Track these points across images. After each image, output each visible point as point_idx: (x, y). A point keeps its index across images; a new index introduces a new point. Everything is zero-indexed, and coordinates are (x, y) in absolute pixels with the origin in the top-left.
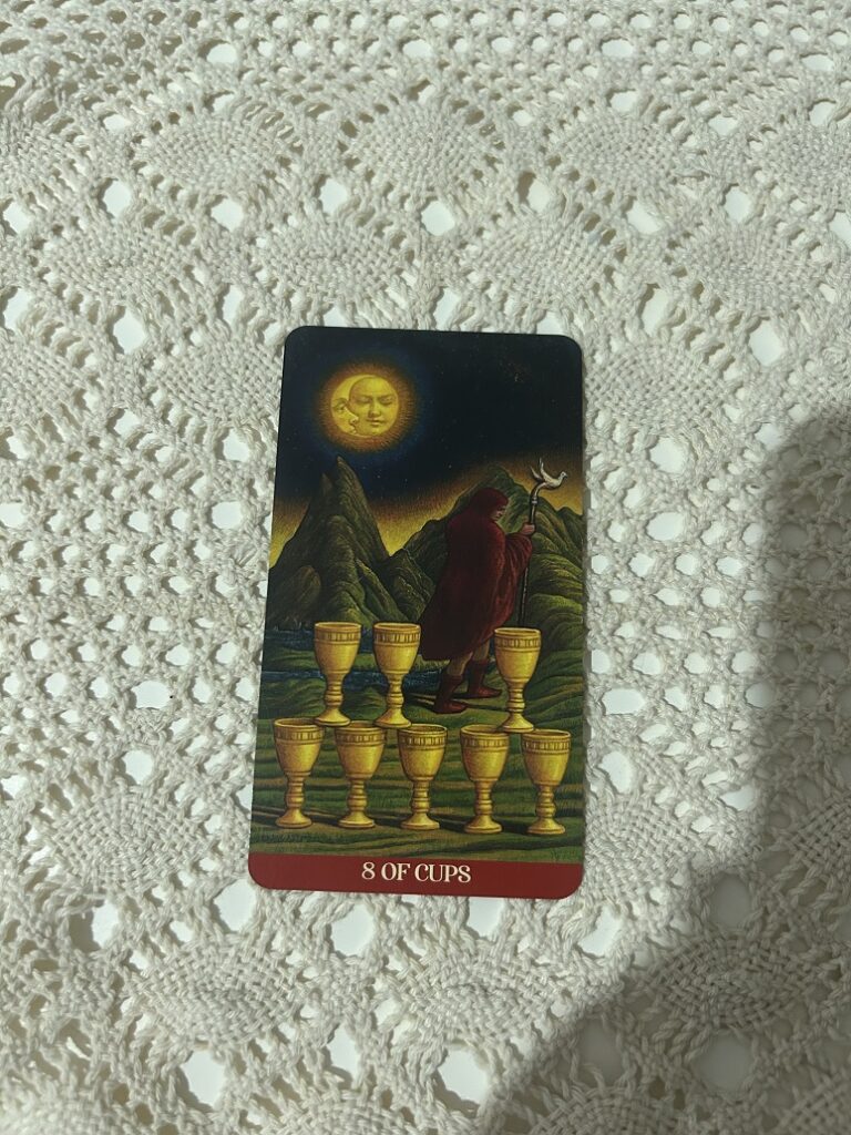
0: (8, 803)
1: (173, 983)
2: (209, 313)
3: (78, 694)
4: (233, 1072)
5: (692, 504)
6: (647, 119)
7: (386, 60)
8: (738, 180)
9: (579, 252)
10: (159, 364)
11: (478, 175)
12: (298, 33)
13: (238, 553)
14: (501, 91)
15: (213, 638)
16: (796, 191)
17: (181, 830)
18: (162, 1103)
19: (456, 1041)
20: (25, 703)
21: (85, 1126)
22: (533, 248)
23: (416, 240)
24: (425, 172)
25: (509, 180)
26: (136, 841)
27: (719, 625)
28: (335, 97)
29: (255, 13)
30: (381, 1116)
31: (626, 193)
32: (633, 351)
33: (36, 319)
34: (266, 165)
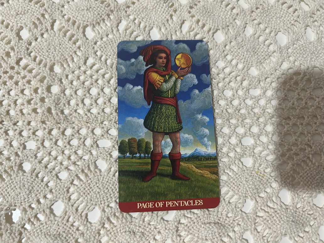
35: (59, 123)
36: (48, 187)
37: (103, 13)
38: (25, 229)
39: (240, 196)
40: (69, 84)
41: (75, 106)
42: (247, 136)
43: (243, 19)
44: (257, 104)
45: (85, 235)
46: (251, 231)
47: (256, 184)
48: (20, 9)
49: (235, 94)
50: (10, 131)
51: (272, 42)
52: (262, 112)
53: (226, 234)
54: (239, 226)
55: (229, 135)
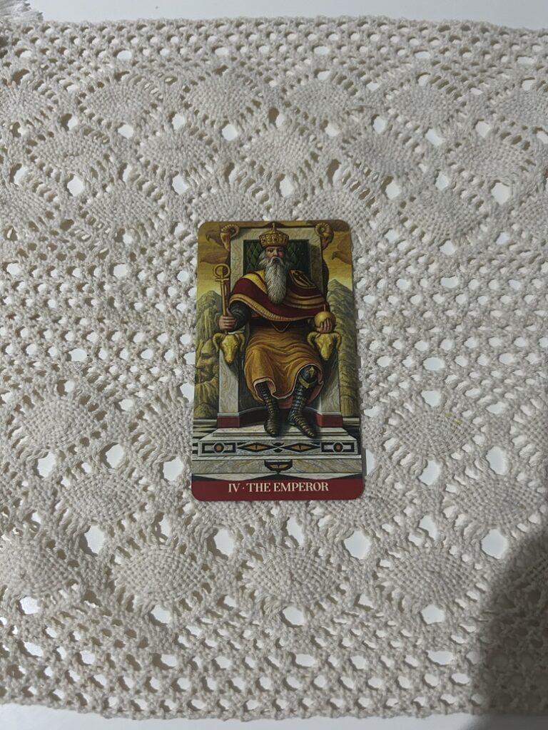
0: (3, 405)
2: (115, 177)
3: (41, 353)
4: (109, 535)
6: (334, 83)
7: (206, 57)
8: (379, 113)
9: (298, 146)
10: (89, 201)
11: (249, 110)
12: (162, 45)
13: (124, 289)
14: (262, 71)
15: (109, 328)
16: (408, 118)
17: (85, 417)
18: (72, 550)
19: (220, 524)
20: (15, 358)
21: (31, 556)
22: (276, 145)
23: (218, 142)
24: (222, 109)
26: (63, 423)
28: (179, 73)
29: (142, 36)
30: (179, 557)
31: (322, 119)
32: (324, 194)
33: (29, 180)
34: (145, 108)
35: (125, 323)
36: (99, 419)
37: (202, 153)
38: (62, 486)
39: (417, 453)
40: (145, 262)
41: (153, 298)
42: (434, 355)
43: (433, 162)
44: (452, 302)
45: (156, 499)
46: (434, 514)
47: (445, 434)
48: (70, 146)
49: (416, 285)
50: (48, 331)
51: (482, 198)
52: (461, 315)
53: (389, 517)
54: (413, 506)
55: (403, 353)
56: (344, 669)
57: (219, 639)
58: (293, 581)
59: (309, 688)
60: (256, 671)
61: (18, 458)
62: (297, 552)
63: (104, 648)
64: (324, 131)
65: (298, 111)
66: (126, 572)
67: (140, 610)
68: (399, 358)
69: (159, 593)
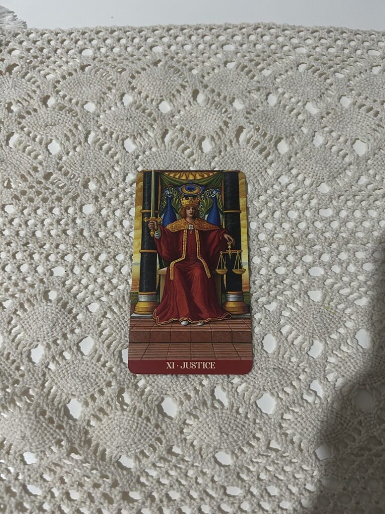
0: (5, 310)
1: (63, 374)
2: (82, 140)
3: (32, 271)
4: (84, 406)
5: (254, 205)
6: (239, 70)
7: (146, 53)
8: (271, 91)
9: (214, 116)
10: (64, 158)
11: (178, 91)
12: (114, 45)
13: (91, 222)
14: (186, 63)
15: (80, 251)
16: (292, 95)
17: (66, 318)
18: (59, 417)
19: (166, 394)
20: (12, 274)
21: (29, 423)
22: (198, 116)
23: (156, 114)
24: (159, 90)
25: (189, 93)
26: (49, 322)
27: (264, 247)
28: (127, 65)
29: (99, 38)
30: (138, 420)
31: (231, 96)
32: (233, 151)
33: (20, 144)
34: (103, 90)
35: (93, 247)
36: (76, 319)
37: (145, 123)
38: (50, 369)
39: (305, 335)
40: (106, 202)
41: (112, 228)
42: (316, 265)
43: (311, 126)
44: (328, 227)
45: (118, 378)
46: (320, 379)
47: (325, 322)
48: (50, 119)
49: (302, 215)
50: (36, 254)
51: (347, 152)
52: (335, 236)
53: (289, 382)
54: (305, 373)
55: (294, 264)
56: (262, 496)
57: (170, 478)
58: (221, 433)
59: (237, 511)
60: (198, 500)
61: (17, 349)
62: (224, 411)
63: (85, 488)
64: (232, 105)
65: (213, 91)
66: (99, 432)
67: (111, 460)
68: (291, 268)
69: (124, 447)
